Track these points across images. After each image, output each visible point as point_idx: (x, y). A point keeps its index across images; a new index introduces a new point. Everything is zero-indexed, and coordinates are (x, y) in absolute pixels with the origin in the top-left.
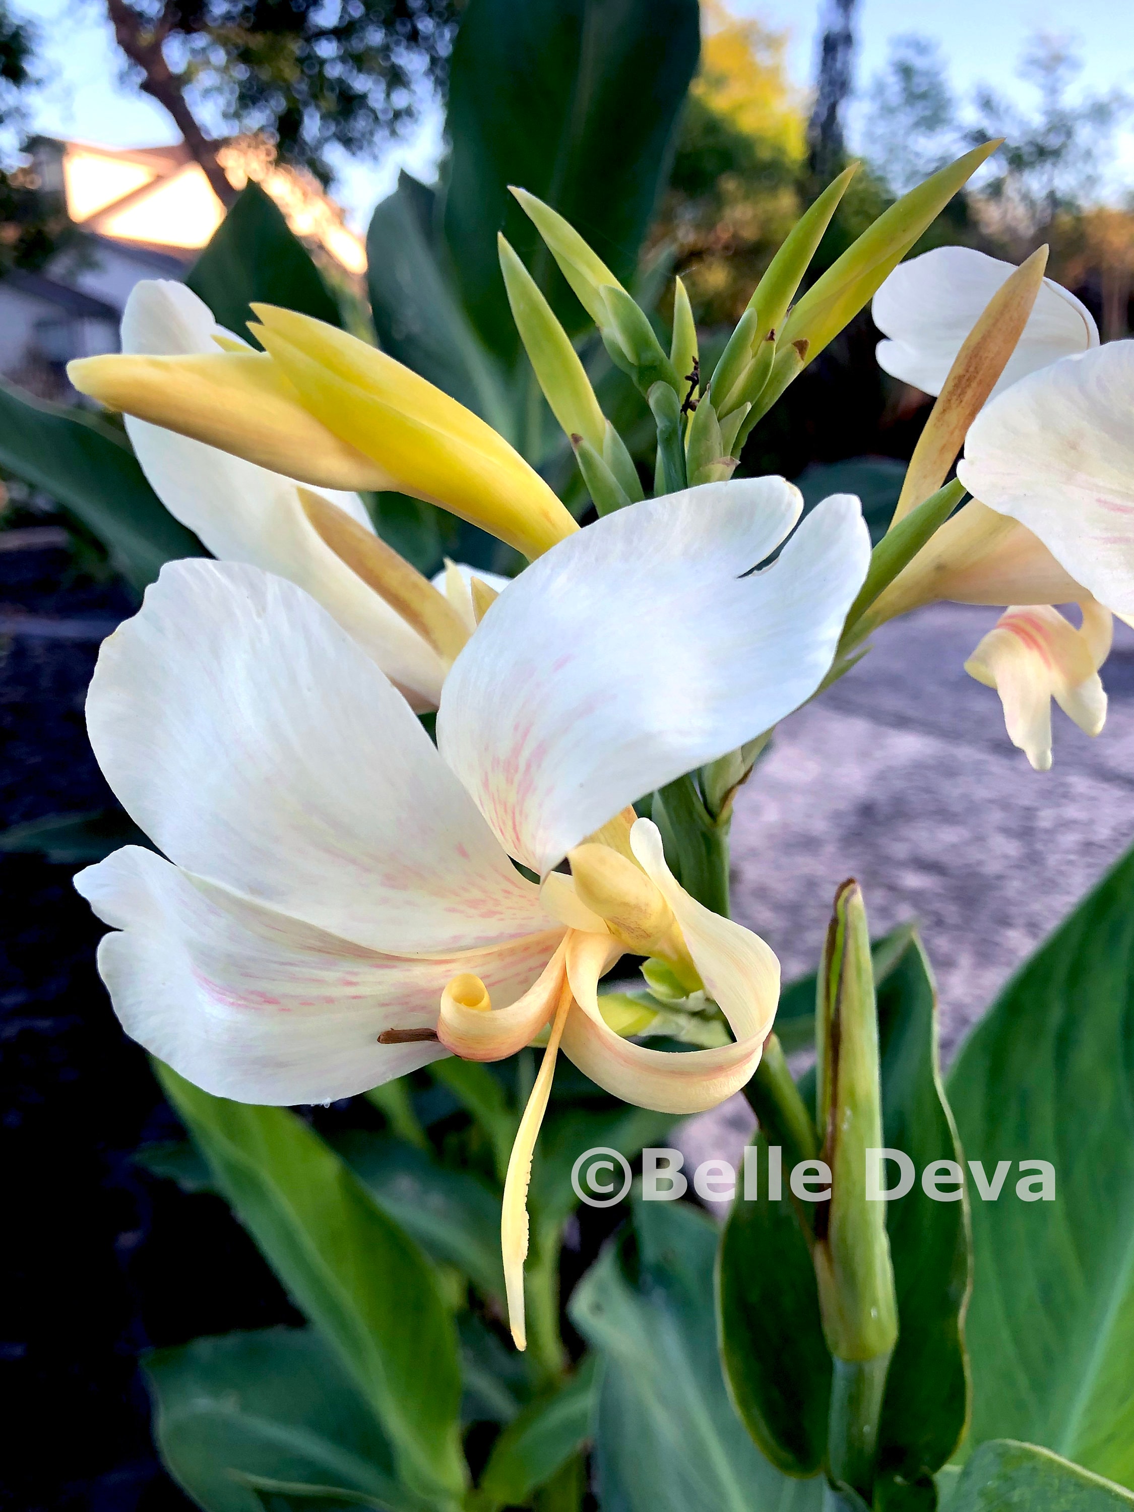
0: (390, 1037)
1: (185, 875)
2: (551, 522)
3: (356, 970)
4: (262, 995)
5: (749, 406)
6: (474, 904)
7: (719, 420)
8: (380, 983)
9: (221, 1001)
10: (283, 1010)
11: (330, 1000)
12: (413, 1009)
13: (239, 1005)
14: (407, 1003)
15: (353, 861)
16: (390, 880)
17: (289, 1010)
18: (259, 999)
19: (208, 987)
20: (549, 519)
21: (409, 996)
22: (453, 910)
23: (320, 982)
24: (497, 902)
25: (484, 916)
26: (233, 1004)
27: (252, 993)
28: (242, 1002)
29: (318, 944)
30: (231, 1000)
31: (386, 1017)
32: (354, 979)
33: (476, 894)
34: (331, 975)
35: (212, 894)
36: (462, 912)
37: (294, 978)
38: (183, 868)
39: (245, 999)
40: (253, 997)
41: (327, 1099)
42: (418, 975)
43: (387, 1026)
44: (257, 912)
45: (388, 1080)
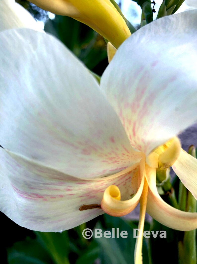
0: (83, 208)
1: (8, 152)
2: (125, 32)
3: (71, 185)
4: (37, 195)
5: (175, 5)
6: (111, 159)
7: (167, 10)
8: (80, 189)
9: (22, 196)
10: (45, 200)
11: (61, 196)
12: (91, 198)
13: (28, 198)
14: (89, 196)
15: (72, 145)
16: (85, 152)
17: (47, 200)
18: (36, 196)
19: (17, 191)
20: (125, 31)
21: (89, 193)
22: (104, 161)
23: (59, 190)
24: (119, 158)
25: (114, 163)
26: (26, 198)
27: (33, 194)
28: (29, 197)
29: (58, 177)
30: (26, 196)
31: (82, 201)
32: (71, 188)
33: (113, 155)
34: (62, 187)
35: (18, 159)
36: (107, 162)
37: (49, 189)
38: (7, 150)
39: (31, 196)
40: (33, 195)
41: (61, 230)
42: (93, 186)
43: (82, 204)
44: (35, 166)
45: (83, 223)
